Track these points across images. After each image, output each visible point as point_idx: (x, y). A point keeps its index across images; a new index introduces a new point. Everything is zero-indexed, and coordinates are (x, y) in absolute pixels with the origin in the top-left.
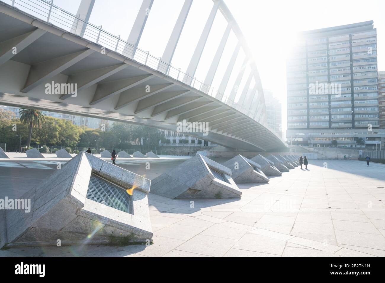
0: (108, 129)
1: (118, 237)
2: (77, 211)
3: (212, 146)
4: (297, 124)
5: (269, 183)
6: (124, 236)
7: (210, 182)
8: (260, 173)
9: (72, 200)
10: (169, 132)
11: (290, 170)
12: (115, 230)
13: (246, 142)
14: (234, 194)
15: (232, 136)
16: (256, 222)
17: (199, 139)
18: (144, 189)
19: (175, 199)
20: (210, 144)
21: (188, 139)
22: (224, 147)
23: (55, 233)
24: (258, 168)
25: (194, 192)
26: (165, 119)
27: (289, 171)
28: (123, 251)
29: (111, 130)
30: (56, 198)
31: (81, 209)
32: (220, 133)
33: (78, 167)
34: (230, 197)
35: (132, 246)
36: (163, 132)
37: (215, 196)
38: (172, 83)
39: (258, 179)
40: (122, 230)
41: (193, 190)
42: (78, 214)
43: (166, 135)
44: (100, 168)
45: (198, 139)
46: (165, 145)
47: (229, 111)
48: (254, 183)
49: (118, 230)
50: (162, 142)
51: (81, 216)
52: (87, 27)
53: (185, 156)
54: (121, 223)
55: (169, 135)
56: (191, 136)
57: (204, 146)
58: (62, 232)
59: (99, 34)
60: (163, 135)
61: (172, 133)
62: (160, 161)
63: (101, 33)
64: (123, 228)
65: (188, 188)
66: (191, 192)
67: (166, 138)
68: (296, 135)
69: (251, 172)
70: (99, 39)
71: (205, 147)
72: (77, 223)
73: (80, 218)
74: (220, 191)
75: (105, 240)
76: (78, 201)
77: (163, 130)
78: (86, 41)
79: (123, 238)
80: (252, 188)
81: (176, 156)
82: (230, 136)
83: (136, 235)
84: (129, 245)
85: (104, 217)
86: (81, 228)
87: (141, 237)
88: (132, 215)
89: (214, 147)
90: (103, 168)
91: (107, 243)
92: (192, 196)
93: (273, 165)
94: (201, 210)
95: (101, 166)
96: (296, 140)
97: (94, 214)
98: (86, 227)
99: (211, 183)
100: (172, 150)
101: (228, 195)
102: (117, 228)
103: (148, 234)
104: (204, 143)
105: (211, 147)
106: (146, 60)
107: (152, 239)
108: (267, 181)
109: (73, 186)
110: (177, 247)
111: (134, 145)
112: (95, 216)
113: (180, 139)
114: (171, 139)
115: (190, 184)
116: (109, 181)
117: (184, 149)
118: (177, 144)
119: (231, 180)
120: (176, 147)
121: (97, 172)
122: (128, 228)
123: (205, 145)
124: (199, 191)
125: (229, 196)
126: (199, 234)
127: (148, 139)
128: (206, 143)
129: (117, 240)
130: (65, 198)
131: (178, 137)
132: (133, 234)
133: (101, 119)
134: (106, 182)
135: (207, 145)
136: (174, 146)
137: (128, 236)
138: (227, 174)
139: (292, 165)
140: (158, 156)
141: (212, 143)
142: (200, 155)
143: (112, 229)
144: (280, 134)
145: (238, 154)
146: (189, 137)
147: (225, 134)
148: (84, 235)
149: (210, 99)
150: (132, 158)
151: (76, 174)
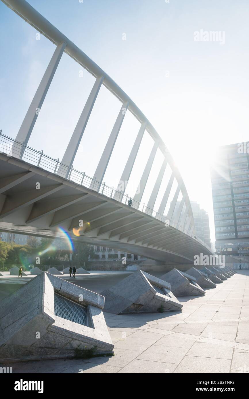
0: (36, 245)
1: (83, 350)
2: (48, 327)
3: (142, 260)
4: (225, 235)
5: (205, 295)
6: (88, 349)
7: (152, 296)
8: (196, 286)
9: (45, 316)
10: (98, 247)
11: (224, 282)
12: (81, 344)
13: (177, 254)
14: (175, 307)
15: (162, 249)
16: (201, 333)
17: (129, 254)
18: (99, 305)
19: (120, 314)
20: (140, 258)
21: (117, 254)
22: (154, 261)
23: (26, 349)
24: (194, 281)
25: (138, 307)
26: (98, 235)
27: (222, 283)
28: (89, 363)
29: (40, 246)
30: (27, 316)
31: (52, 325)
32: (151, 247)
33: (44, 286)
34: (172, 310)
35: (96, 358)
36: (92, 247)
37: (157, 310)
38: (106, 201)
39: (194, 291)
40: (87, 344)
41: (136, 304)
42: (49, 330)
43: (95, 251)
44: (60, 286)
45: (127, 253)
46: (94, 260)
47: (159, 225)
48: (191, 296)
49: (83, 343)
50: (91, 258)
51: (51, 331)
52: (26, 150)
53: (115, 271)
54: (86, 336)
55: (98, 250)
56: (121, 251)
57: (133, 260)
58: (33, 348)
59: (40, 158)
60: (93, 250)
61: (101, 248)
62: (92, 277)
63: (42, 158)
64: (87, 341)
65: (131, 303)
66: (135, 307)
67: (95, 253)
68: (225, 246)
69: (188, 285)
70: (41, 163)
71: (135, 262)
72: (47, 338)
73: (50, 334)
74: (162, 305)
75: (70, 354)
76: (50, 317)
77: (92, 246)
78: (29, 164)
79: (87, 351)
80: (190, 300)
81: (106, 272)
82: (160, 249)
83: (99, 347)
84: (93, 357)
85: (71, 331)
86: (50, 343)
87: (103, 349)
88: (94, 329)
89: (145, 261)
90: (63, 286)
91: (72, 356)
92: (136, 311)
93: (207, 277)
94: (147, 323)
95: (60, 285)
96: (225, 250)
97: (62, 329)
98: (55, 341)
99: (154, 298)
100: (102, 265)
101: (170, 308)
102: (82, 342)
103: (109, 346)
104: (133, 257)
105: (141, 262)
106: (82, 180)
107: (113, 351)
108: (203, 294)
109: (44, 304)
110: (137, 357)
111: (62, 261)
112: (63, 331)
113: (109, 254)
114: (100, 254)
115: (133, 299)
116: (67, 299)
117: (114, 264)
118: (107, 259)
119: (171, 294)
120: (105, 262)
121: (57, 291)
122: (92, 341)
123: (135, 259)
124: (143, 305)
125: (170, 310)
126: (152, 345)
127: (77, 255)
128: (136, 257)
129: (81, 353)
130: (39, 316)
131: (107, 252)
132: (96, 346)
133: (29, 236)
134: (66, 300)
135: (137, 259)
136: (104, 261)
137: (92, 349)
138: (167, 288)
139: (224, 276)
140: (88, 272)
141: (142, 256)
142: (140, 270)
143: (78, 342)
144: (209, 245)
145: (173, 268)
146: (118, 252)
147: (156, 248)
148: (51, 350)
149: (142, 215)
150: (62, 274)
151: (43, 293)
